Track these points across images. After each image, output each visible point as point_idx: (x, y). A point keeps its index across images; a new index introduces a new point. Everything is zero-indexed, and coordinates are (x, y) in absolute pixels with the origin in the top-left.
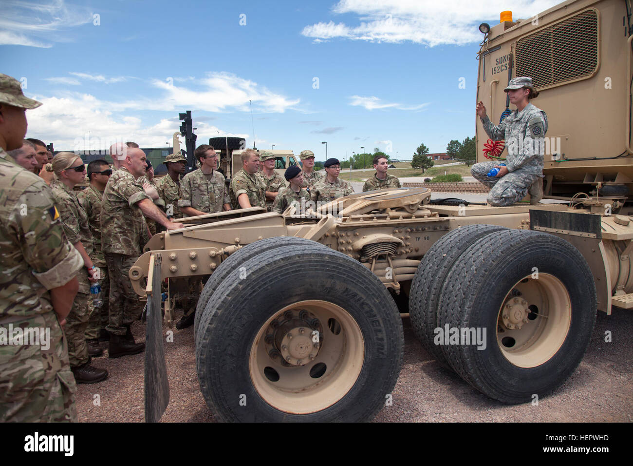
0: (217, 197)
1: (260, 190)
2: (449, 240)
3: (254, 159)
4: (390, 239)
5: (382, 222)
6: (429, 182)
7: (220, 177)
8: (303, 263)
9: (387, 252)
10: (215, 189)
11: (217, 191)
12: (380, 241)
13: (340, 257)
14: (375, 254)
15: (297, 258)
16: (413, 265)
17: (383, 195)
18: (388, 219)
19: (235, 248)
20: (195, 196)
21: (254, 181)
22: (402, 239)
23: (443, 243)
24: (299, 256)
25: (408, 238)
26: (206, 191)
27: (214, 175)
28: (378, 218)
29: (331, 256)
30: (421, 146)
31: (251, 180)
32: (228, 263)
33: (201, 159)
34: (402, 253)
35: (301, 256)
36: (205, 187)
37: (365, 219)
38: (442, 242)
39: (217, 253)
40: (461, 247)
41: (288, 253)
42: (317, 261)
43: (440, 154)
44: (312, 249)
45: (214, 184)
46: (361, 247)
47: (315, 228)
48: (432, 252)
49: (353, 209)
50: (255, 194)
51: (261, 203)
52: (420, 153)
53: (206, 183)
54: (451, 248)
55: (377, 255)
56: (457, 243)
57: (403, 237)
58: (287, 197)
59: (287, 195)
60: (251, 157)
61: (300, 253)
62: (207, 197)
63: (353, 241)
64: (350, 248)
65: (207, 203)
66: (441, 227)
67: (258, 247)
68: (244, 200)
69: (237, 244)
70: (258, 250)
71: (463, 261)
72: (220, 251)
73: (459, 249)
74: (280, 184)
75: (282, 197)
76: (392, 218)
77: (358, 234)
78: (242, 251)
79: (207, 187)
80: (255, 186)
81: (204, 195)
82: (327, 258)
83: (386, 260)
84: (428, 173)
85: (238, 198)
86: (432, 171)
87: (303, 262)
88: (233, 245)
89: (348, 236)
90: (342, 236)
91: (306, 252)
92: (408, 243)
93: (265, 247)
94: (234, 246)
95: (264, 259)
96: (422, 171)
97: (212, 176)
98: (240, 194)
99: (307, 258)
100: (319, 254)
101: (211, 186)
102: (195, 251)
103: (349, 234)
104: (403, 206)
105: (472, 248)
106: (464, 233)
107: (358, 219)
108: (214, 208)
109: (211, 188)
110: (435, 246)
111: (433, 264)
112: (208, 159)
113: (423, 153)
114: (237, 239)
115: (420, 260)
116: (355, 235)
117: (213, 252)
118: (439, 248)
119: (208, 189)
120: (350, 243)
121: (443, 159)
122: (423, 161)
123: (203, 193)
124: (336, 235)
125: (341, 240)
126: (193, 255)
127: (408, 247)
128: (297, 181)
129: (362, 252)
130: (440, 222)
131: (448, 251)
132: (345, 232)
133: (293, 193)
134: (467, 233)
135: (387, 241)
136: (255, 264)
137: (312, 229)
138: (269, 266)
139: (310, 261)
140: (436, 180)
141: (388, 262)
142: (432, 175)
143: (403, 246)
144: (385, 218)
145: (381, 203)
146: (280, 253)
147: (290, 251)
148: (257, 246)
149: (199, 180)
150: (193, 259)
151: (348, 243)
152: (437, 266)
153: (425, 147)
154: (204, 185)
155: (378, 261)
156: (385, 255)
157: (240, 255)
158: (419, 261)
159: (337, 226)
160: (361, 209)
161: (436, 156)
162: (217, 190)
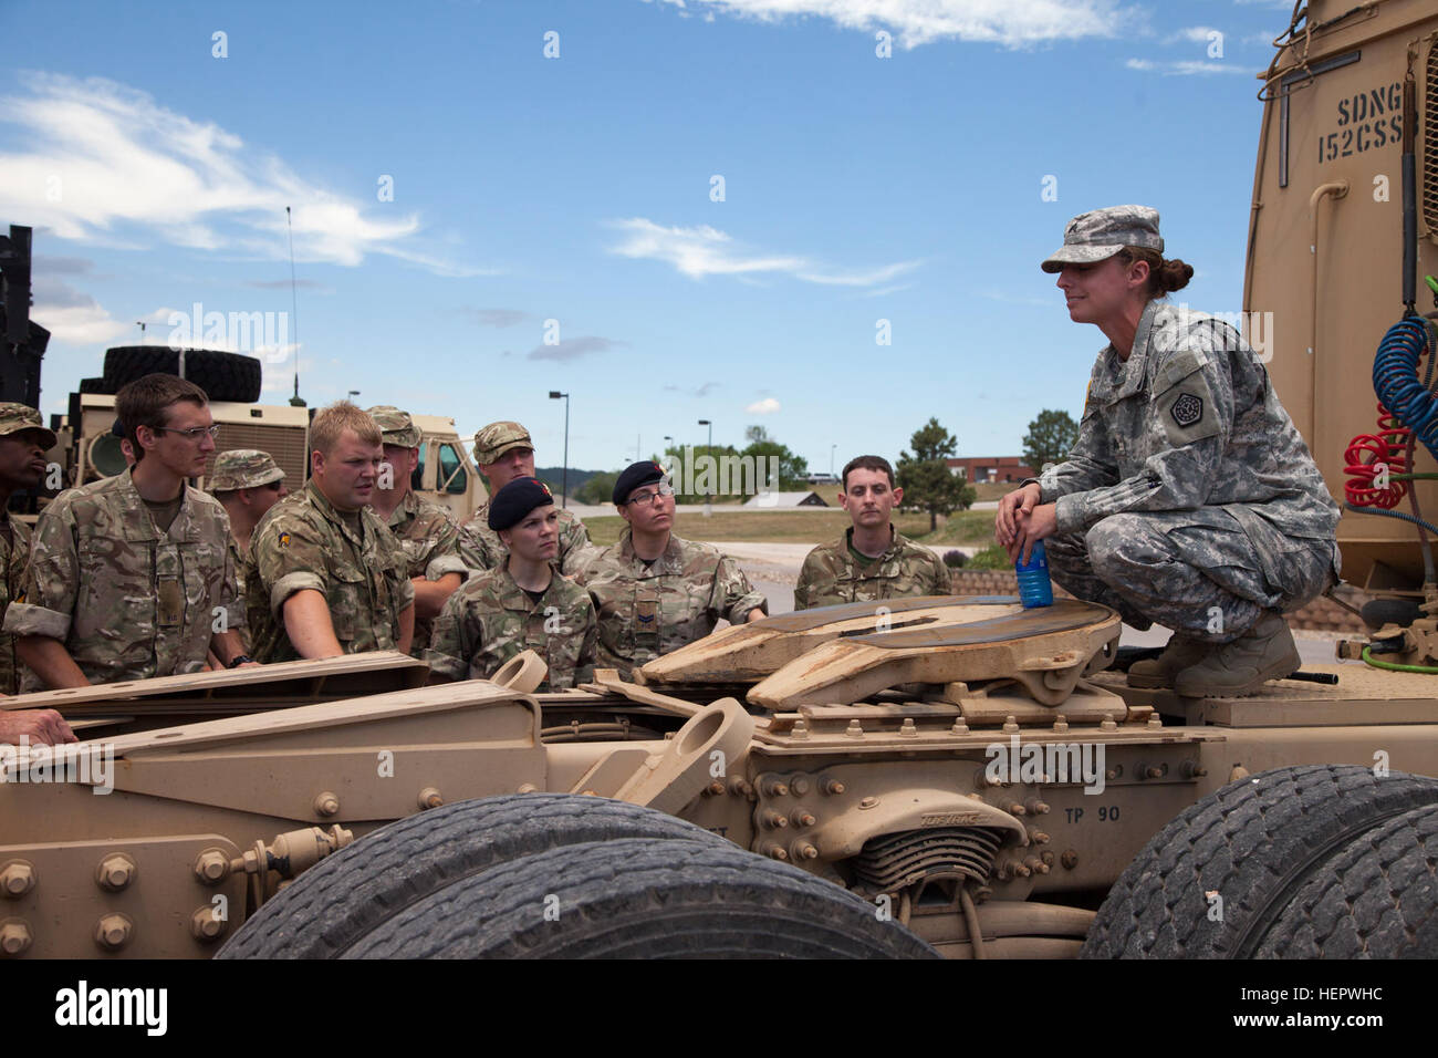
0: (191, 601)
1: (379, 580)
2: (1221, 830)
3: (351, 453)
4: (976, 816)
5: (935, 737)
6: (960, 565)
7: (211, 515)
8: (678, 928)
9: (959, 871)
10: (188, 564)
11: (194, 577)
12: (933, 823)
13: (833, 903)
14: (912, 878)
15: (654, 906)
16: (1064, 930)
17: (914, 623)
18: (961, 727)
19: (318, 838)
20: (92, 591)
21: (355, 539)
22: (1014, 814)
23: (1193, 841)
24: (661, 894)
25: (1040, 812)
26: (146, 572)
27: (188, 507)
28: (922, 722)
29: (795, 898)
30: (927, 428)
31: (344, 536)
32: (300, 917)
33: (141, 433)
34: (1013, 874)
35: (672, 895)
36: (142, 557)
37: (869, 724)
38: (1190, 833)
39: (235, 862)
40: (1284, 861)
41: (608, 878)
42: (736, 921)
43: (997, 460)
44: (712, 860)
45: (185, 544)
46: (858, 847)
47: (665, 758)
48: (1146, 875)
49: (813, 680)
50: (351, 594)
51: (377, 632)
52: (922, 453)
53: (148, 537)
54: (1237, 863)
55: (920, 881)
56: (1263, 843)
57: (1018, 807)
58: (480, 609)
59: (485, 599)
60: (341, 442)
61: (664, 878)
62: (144, 600)
63: (820, 819)
64: (806, 846)
65: (146, 626)
66: (1165, 768)
67: (444, 842)
68: (310, 618)
69: (325, 820)
70: (449, 855)
71: (1308, 929)
72: (249, 856)
73: (1276, 873)
74: (431, 544)
75: (461, 605)
76: (977, 724)
77: (840, 787)
78: (365, 858)
79: (153, 554)
80: (357, 563)
81: (137, 590)
82: (778, 904)
83: (954, 906)
84: (951, 531)
85: (281, 608)
86: (970, 525)
87: (678, 924)
88: (311, 825)
89: (796, 795)
90: (773, 795)
91: (688, 875)
92: (1039, 835)
93: (479, 842)
94: (317, 830)
95: (500, 906)
96: (926, 524)
97: (179, 511)
98: (294, 592)
99: (695, 903)
100: (745, 886)
101: (172, 551)
102: (128, 852)
103: (802, 786)
104: (1015, 675)
105: (1341, 872)
106: (1284, 802)
107: (839, 724)
108: (173, 650)
109: (168, 562)
110: (1158, 850)
111: (1161, 928)
112: (173, 437)
113: (934, 452)
114: (328, 801)
115: (1096, 910)
116: (828, 793)
117: (213, 859)
118: (1178, 859)
119: (154, 566)
120: (805, 824)
121: (1009, 478)
122: (934, 485)
123: (130, 580)
124: (747, 789)
125: (769, 812)
126: (119, 873)
127: (1039, 848)
128: (528, 540)
129: (859, 867)
130: (1169, 746)
131: (1225, 880)
132: (788, 778)
133: (515, 593)
134: (1298, 801)
135: (962, 821)
136: (457, 930)
137: (652, 762)
138: (531, 939)
139: (708, 921)
140: (989, 559)
141: (963, 912)
142: (968, 540)
143: (1022, 846)
144: (947, 722)
145: (926, 658)
146: (572, 877)
147: (617, 872)
148: (440, 836)
149: (119, 523)
150: (113, 892)
151: (798, 825)
152: (1182, 943)
153: (943, 433)
154: (139, 549)
155: (923, 908)
156: (952, 882)
157: (359, 876)
158: (1092, 914)
159: (755, 753)
160: (847, 680)
161: (980, 467)
162: (195, 573)
